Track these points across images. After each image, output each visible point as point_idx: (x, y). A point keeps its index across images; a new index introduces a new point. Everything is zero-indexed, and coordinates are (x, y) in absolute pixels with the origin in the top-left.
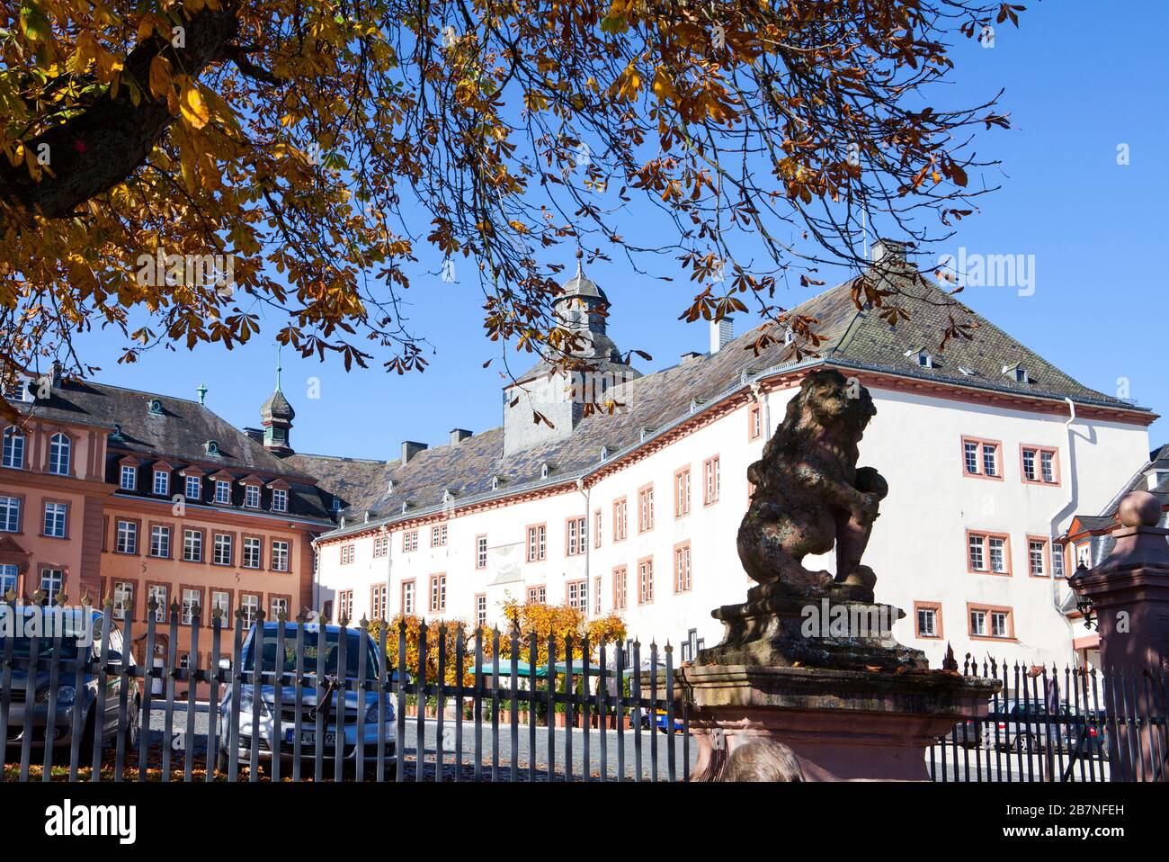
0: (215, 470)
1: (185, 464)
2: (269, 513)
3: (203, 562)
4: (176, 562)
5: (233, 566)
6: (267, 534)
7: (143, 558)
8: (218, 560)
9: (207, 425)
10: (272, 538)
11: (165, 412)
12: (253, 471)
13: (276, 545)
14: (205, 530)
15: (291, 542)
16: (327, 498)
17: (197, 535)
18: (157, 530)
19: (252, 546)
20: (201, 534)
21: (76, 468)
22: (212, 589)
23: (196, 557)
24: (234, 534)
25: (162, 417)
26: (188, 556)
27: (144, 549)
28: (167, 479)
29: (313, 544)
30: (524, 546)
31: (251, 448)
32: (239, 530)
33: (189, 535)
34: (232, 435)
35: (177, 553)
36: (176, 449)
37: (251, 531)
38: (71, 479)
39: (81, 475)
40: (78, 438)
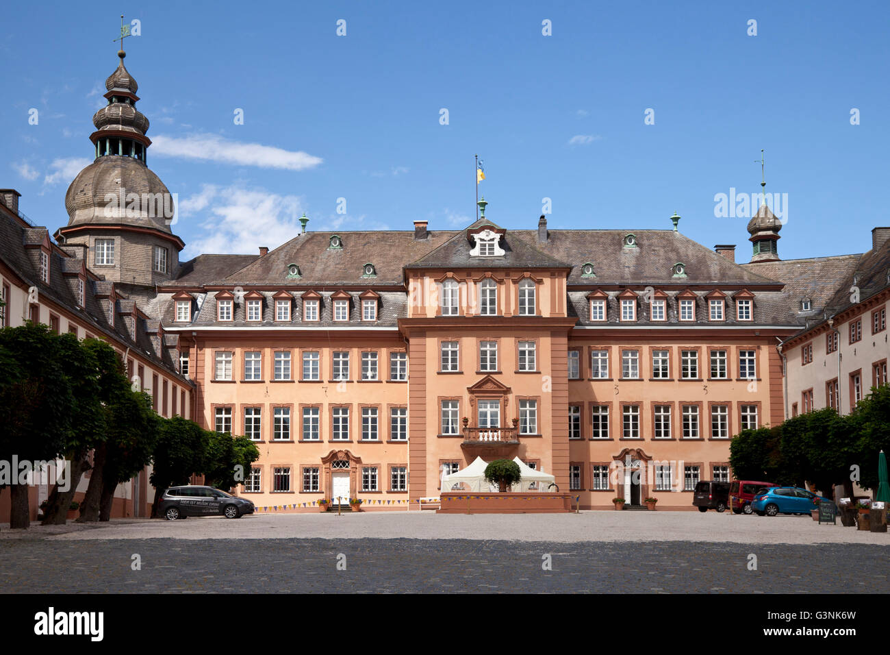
0: (680, 289)
2: (734, 324)
3: (671, 379)
4: (646, 381)
5: (700, 379)
6: (733, 344)
7: (616, 382)
8: (686, 375)
9: (677, 249)
11: (638, 245)
12: (717, 286)
13: (743, 354)
14: (672, 348)
15: (758, 348)
17: (664, 354)
18: (626, 354)
19: (718, 358)
20: (668, 352)
22: (681, 404)
23: (664, 375)
24: (699, 349)
25: (636, 249)
26: (657, 375)
27: (616, 373)
29: (779, 348)
31: (720, 264)
32: (703, 343)
33: (657, 355)
34: (702, 254)
35: (646, 373)
36: (645, 277)
37: (716, 343)
38: (539, 318)
39: (546, 314)
40: (540, 282)
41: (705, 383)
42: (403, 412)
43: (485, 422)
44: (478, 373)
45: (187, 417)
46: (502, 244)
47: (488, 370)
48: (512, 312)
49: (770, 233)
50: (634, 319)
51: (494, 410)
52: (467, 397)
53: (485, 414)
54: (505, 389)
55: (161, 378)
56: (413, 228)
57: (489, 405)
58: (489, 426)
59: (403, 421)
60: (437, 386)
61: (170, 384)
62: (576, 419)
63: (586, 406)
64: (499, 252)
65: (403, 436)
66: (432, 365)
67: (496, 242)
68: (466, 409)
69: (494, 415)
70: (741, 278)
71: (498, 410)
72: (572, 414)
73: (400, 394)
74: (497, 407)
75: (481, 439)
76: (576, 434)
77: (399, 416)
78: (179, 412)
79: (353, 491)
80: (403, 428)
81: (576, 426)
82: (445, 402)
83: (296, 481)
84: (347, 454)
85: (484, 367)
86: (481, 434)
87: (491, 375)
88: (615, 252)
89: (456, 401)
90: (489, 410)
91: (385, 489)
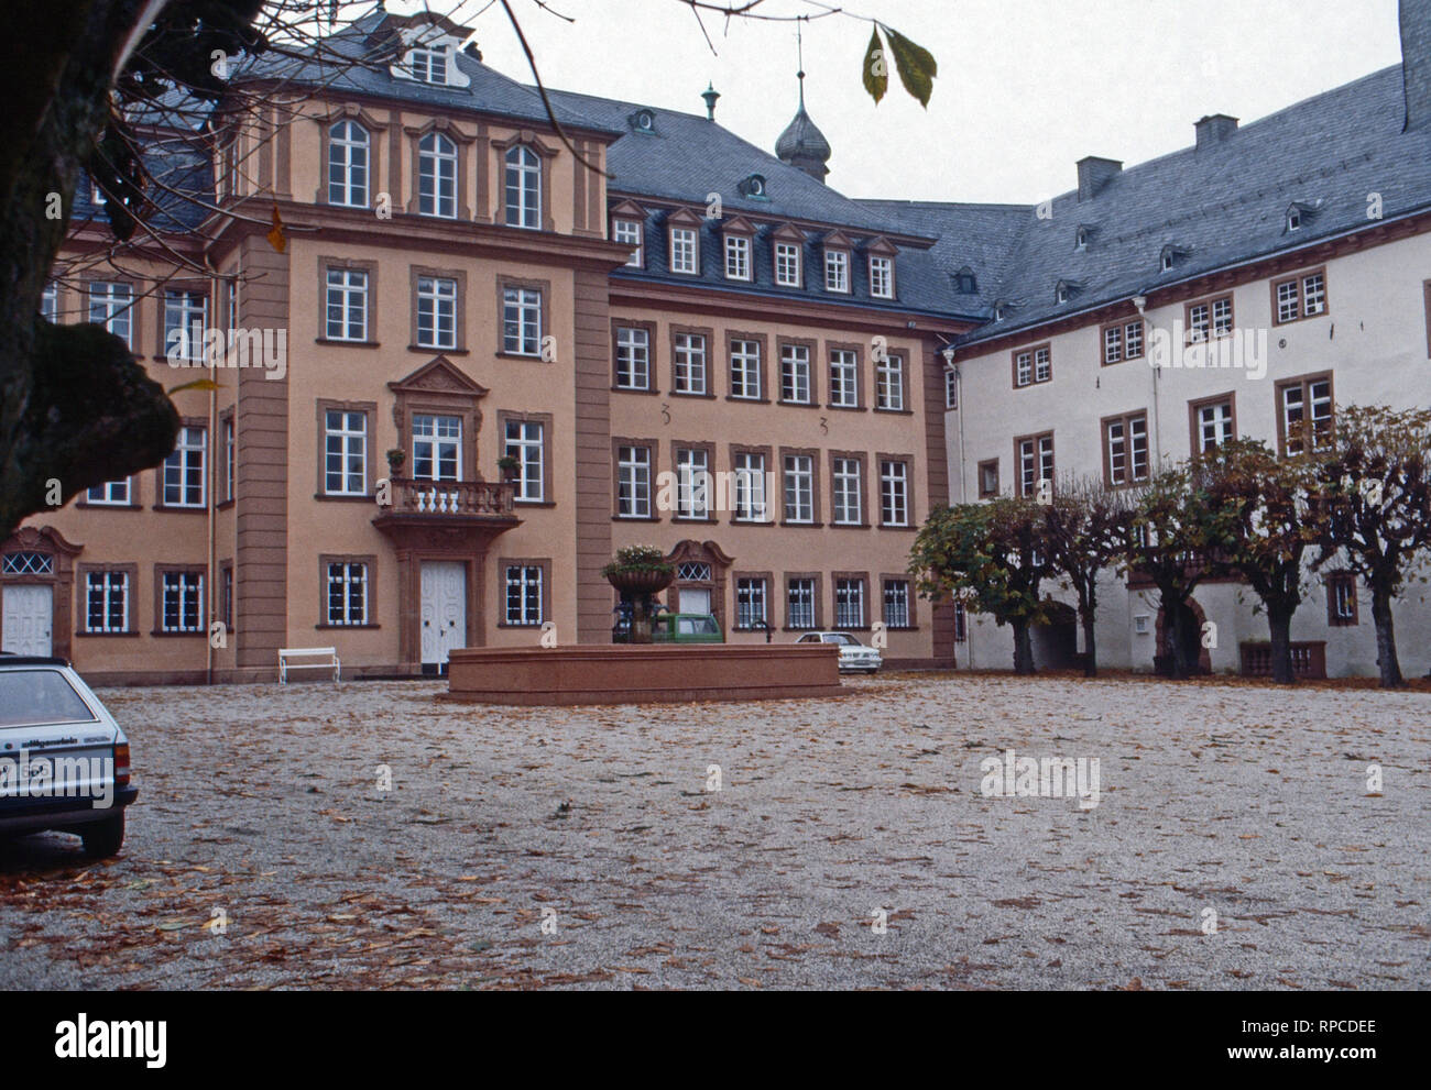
2: (867, 302)
3: (764, 400)
5: (813, 404)
6: (868, 341)
7: (664, 396)
8: (788, 396)
14: (765, 337)
15: (905, 354)
17: (751, 349)
18: (682, 342)
19: (842, 365)
20: (758, 345)
21: (553, 216)
22: (782, 451)
23: (752, 390)
24: (810, 344)
26: (738, 389)
27: (664, 379)
29: (948, 354)
32: (820, 336)
33: (738, 348)
35: (721, 385)
37: (840, 335)
38: (549, 236)
39: (565, 227)
40: (553, 154)
41: (823, 412)
43: (427, 467)
44: (413, 349)
47: (436, 344)
48: (492, 215)
51: (448, 440)
52: (387, 403)
53: (426, 450)
54: (476, 393)
57: (436, 427)
58: (436, 476)
59: (196, 456)
60: (313, 376)
64: (457, 79)
67: (449, 55)
68: (384, 435)
69: (449, 452)
71: (457, 441)
74: (454, 433)
75: (421, 506)
77: (184, 445)
79: (59, 630)
82: (332, 414)
85: (427, 337)
86: (421, 495)
87: (447, 357)
89: (360, 413)
90: (436, 441)
91: (146, 626)
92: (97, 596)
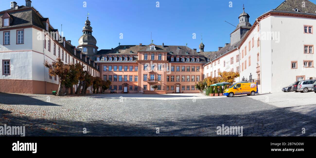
0: (187, 56)
1: (182, 56)
2: (196, 62)
3: (185, 71)
4: (181, 72)
5: (190, 71)
6: (196, 65)
7: (175, 72)
8: (187, 71)
9: (187, 49)
10: (196, 66)
11: (180, 48)
12: (193, 56)
13: (197, 67)
14: (185, 66)
15: (200, 66)
16: (206, 59)
17: (184, 67)
18: (177, 67)
19: (193, 68)
20: (185, 67)
21: (162, 59)
22: (186, 75)
23: (184, 71)
24: (190, 66)
25: (179, 49)
26: (182, 71)
27: (175, 71)
28: (173, 59)
29: (203, 66)
30: (230, 62)
31: (194, 52)
32: (191, 65)
33: (183, 67)
34: (191, 50)
35: (181, 70)
36: (181, 54)
37: (193, 65)
38: (162, 61)
40: (162, 54)
41: (191, 72)
42: (137, 77)
43: (152, 78)
45: (99, 76)
46: (156, 48)
48: (157, 59)
49: (203, 47)
50: (179, 61)
51: (154, 76)
52: (149, 74)
54: (155, 73)
55: (94, 70)
56: (139, 45)
59: (137, 78)
60: (143, 72)
61: (96, 71)
62: (168, 78)
63: (170, 76)
64: (155, 49)
65: (137, 81)
66: (142, 69)
67: (154, 47)
68: (148, 76)
70: (197, 54)
72: (168, 77)
73: (137, 73)
76: (168, 81)
77: (136, 77)
78: (97, 76)
79: (128, 90)
80: (137, 79)
81: (168, 79)
82: (144, 75)
83: (118, 88)
84: (127, 84)
86: (151, 80)
88: (176, 49)
89: (146, 75)
90: (152, 76)
91: (133, 90)
92: (130, 88)
